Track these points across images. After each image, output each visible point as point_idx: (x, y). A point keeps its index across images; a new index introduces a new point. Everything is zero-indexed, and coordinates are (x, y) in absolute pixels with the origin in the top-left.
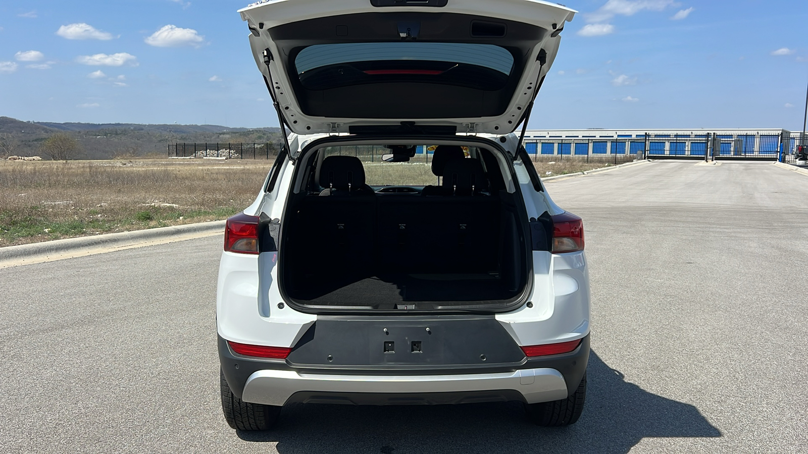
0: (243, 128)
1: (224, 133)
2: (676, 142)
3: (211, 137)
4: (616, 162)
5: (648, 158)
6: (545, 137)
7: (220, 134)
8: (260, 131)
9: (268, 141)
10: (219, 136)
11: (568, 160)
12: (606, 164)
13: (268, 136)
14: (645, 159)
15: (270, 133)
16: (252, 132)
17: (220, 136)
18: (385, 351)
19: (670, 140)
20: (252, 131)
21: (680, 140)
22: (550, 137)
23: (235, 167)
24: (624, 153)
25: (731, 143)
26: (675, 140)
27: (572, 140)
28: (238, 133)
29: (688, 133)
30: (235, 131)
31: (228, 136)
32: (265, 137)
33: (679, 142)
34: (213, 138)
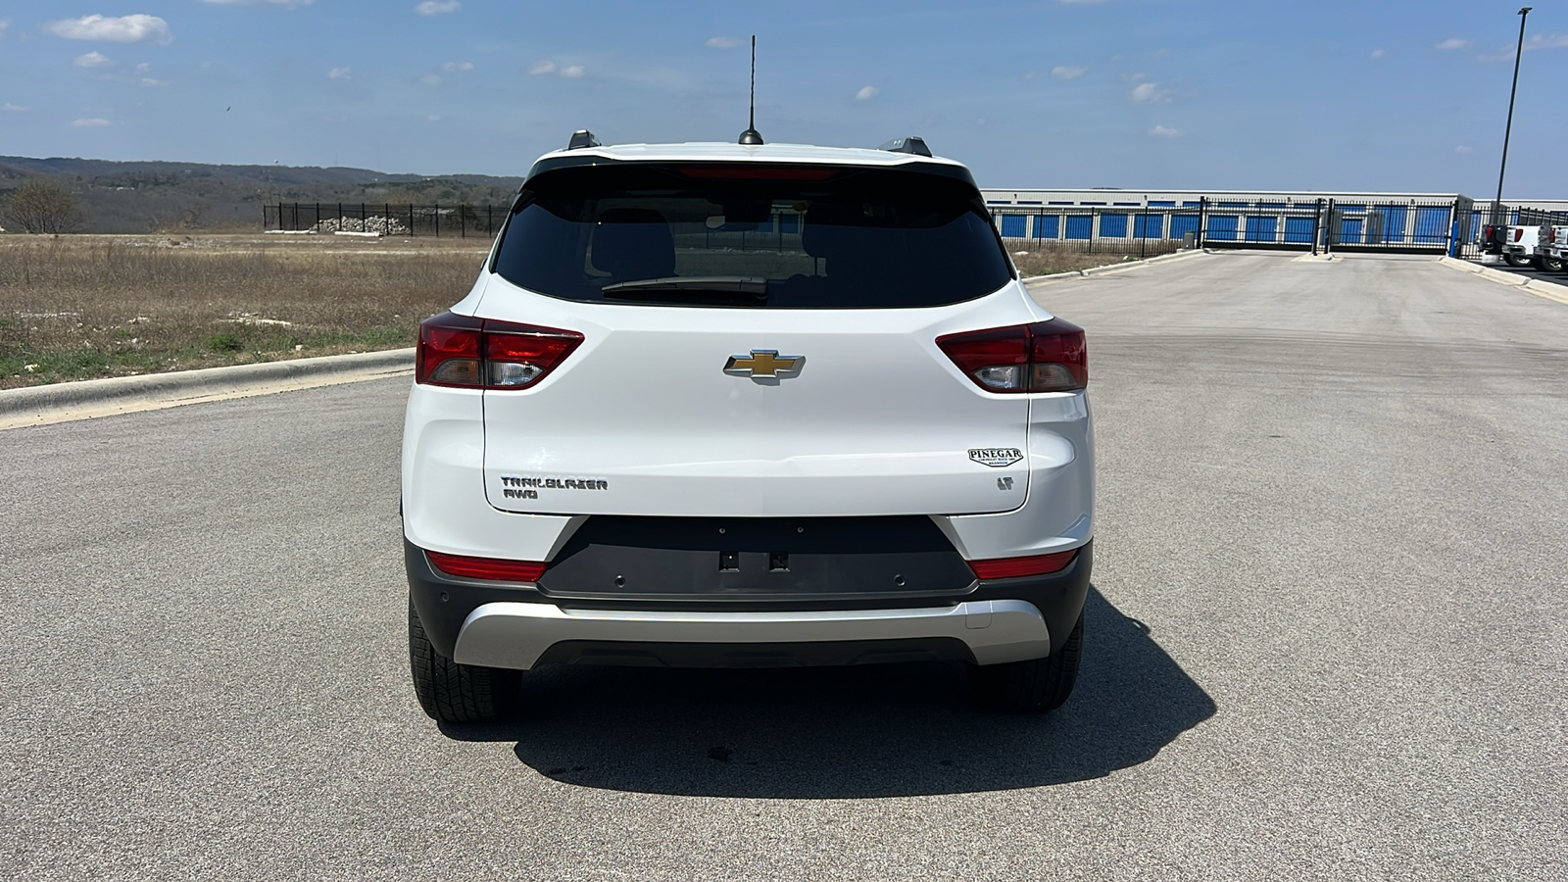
0: (412, 175)
1: (374, 185)
2: (1259, 217)
3: (348, 192)
4: (1143, 253)
5: (1204, 247)
6: (1009, 202)
7: (367, 186)
8: (447, 181)
9: (463, 201)
10: (363, 191)
11: (1053, 248)
12: (1126, 258)
13: (462, 193)
14: (1198, 247)
15: (467, 186)
16: (431, 184)
17: (368, 191)
18: (721, 568)
19: (1248, 212)
20: (432, 181)
21: (1265, 212)
22: (1019, 203)
23: (398, 253)
24: (1159, 235)
25: (1361, 220)
26: (1257, 212)
27: (1061, 209)
28: (402, 184)
29: (1283, 199)
30: (396, 181)
31: (382, 191)
32: (458, 193)
33: (1265, 217)
34: (353, 194)
